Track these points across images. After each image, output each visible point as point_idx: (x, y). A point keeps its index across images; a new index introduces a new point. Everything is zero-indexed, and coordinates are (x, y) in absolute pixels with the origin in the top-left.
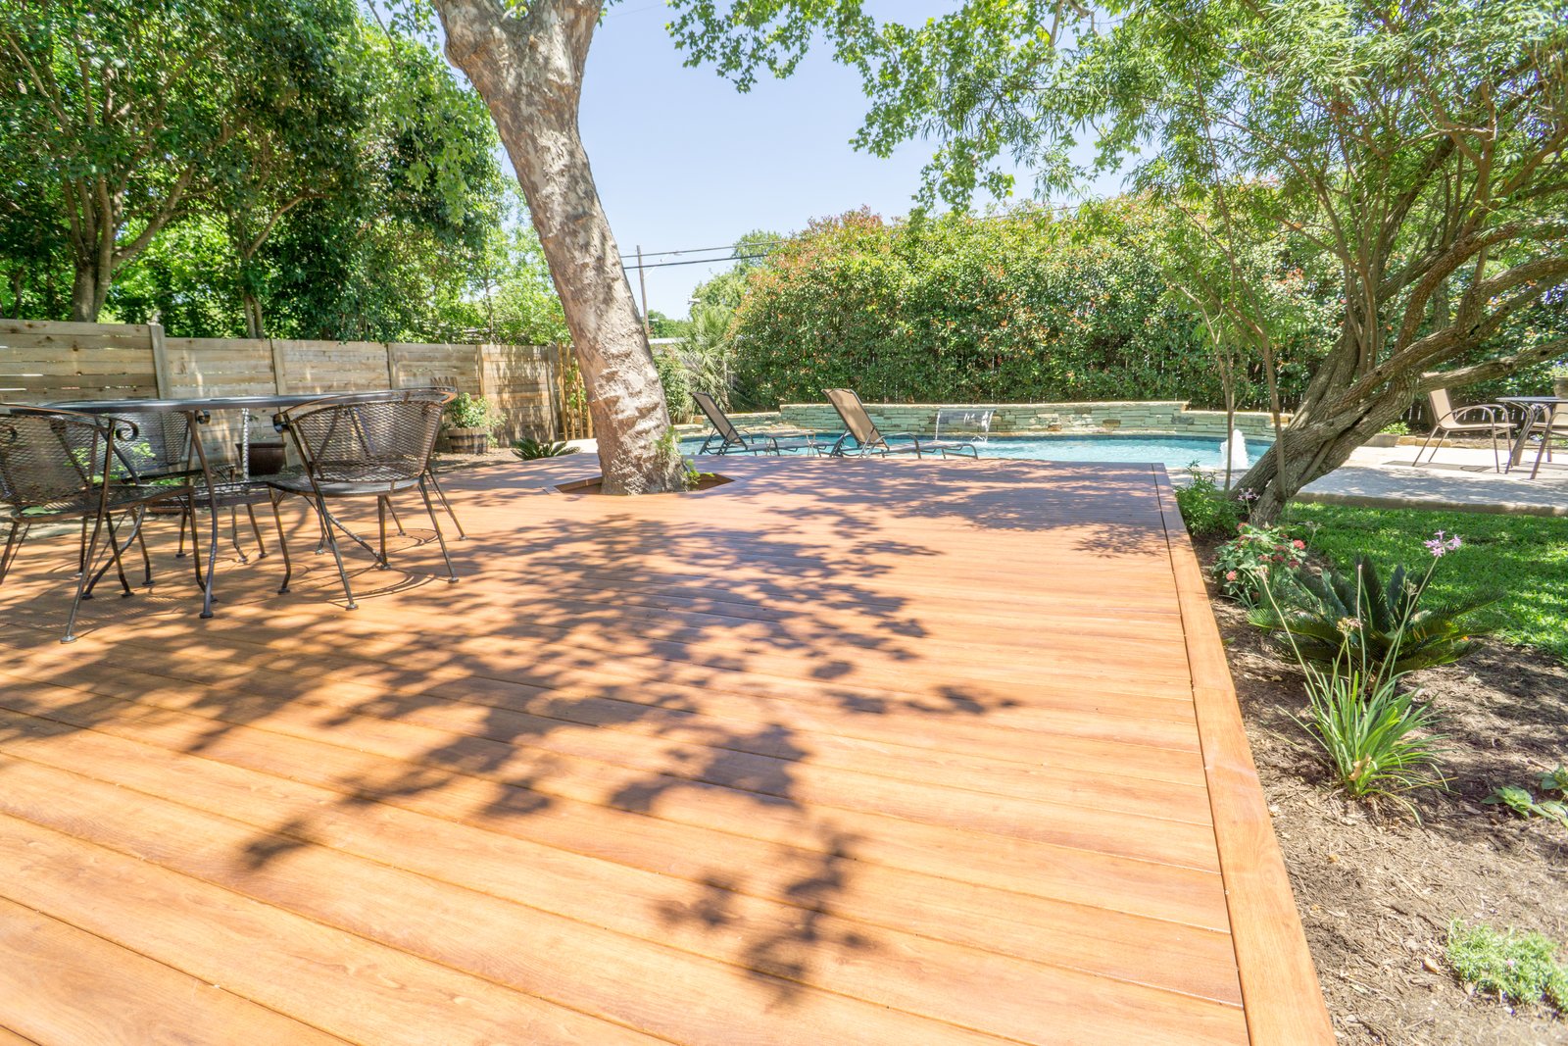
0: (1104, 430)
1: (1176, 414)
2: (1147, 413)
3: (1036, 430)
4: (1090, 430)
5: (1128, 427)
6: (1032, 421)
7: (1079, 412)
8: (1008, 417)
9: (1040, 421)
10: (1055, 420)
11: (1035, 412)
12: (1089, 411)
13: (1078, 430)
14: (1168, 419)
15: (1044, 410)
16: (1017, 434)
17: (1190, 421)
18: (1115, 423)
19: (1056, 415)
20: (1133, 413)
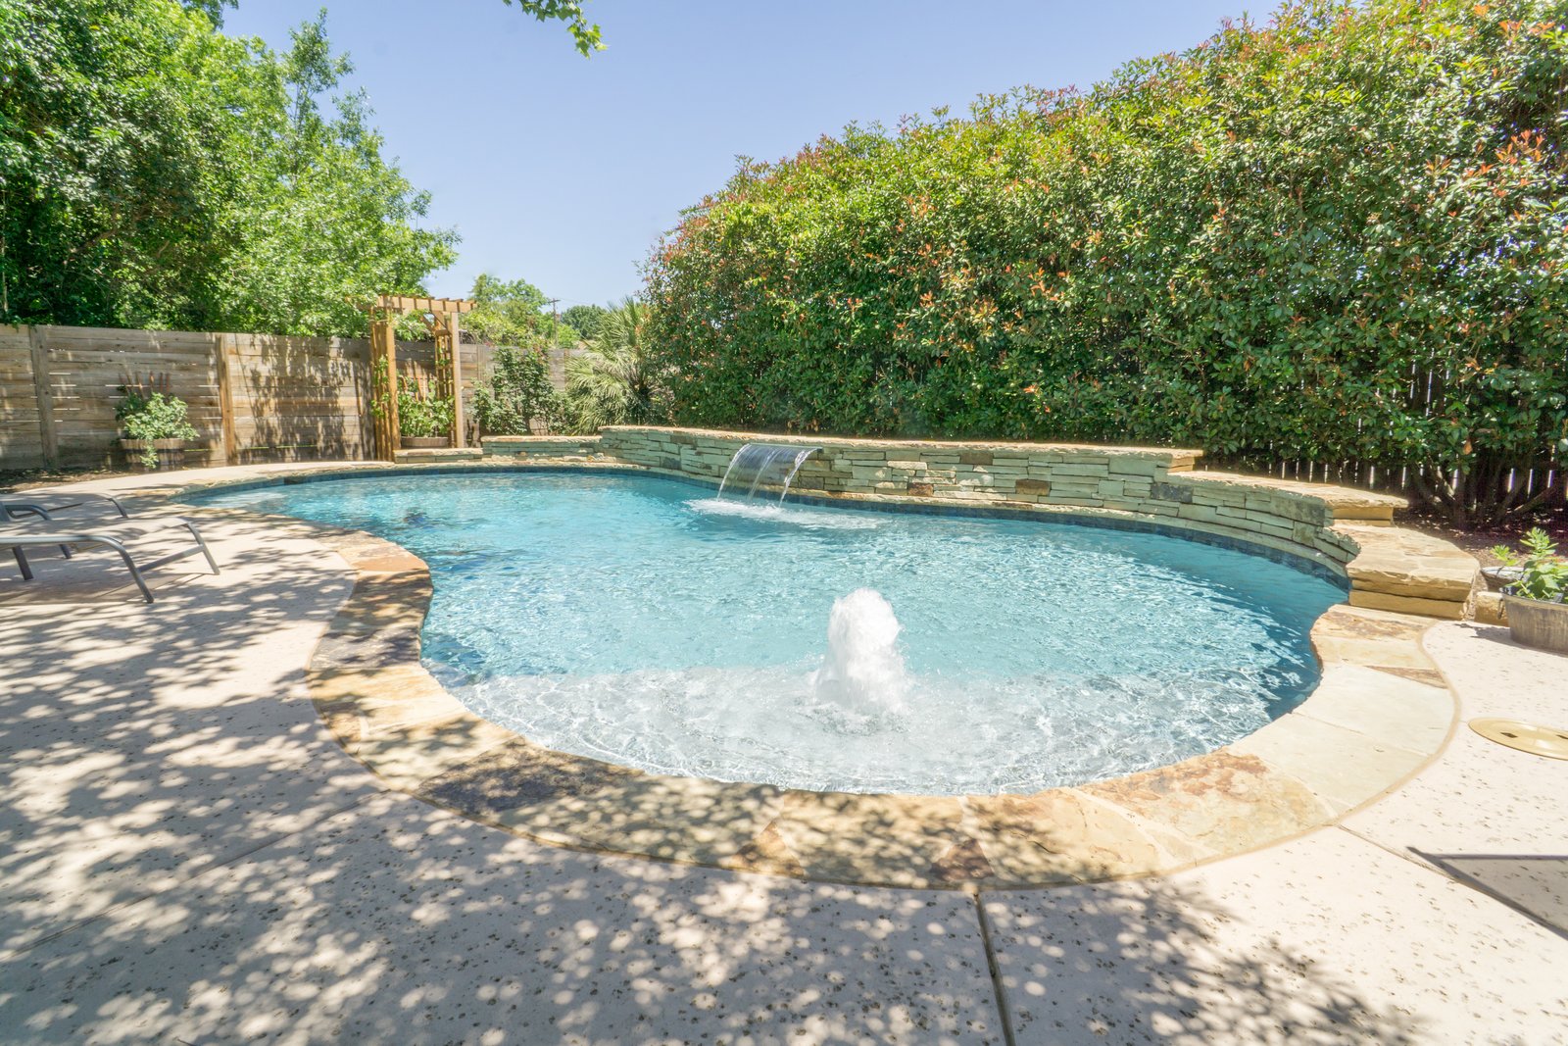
0: (1019, 501)
1: (1159, 477)
2: (1102, 471)
3: (886, 491)
4: (988, 499)
5: (1065, 499)
6: (880, 474)
7: (968, 460)
8: (840, 464)
9: (894, 475)
10: (917, 474)
11: (885, 455)
12: (987, 459)
13: (965, 495)
14: (1143, 487)
15: (902, 454)
16: (854, 496)
17: (1182, 494)
18: (1041, 487)
19: (922, 465)
20: (1076, 469)
